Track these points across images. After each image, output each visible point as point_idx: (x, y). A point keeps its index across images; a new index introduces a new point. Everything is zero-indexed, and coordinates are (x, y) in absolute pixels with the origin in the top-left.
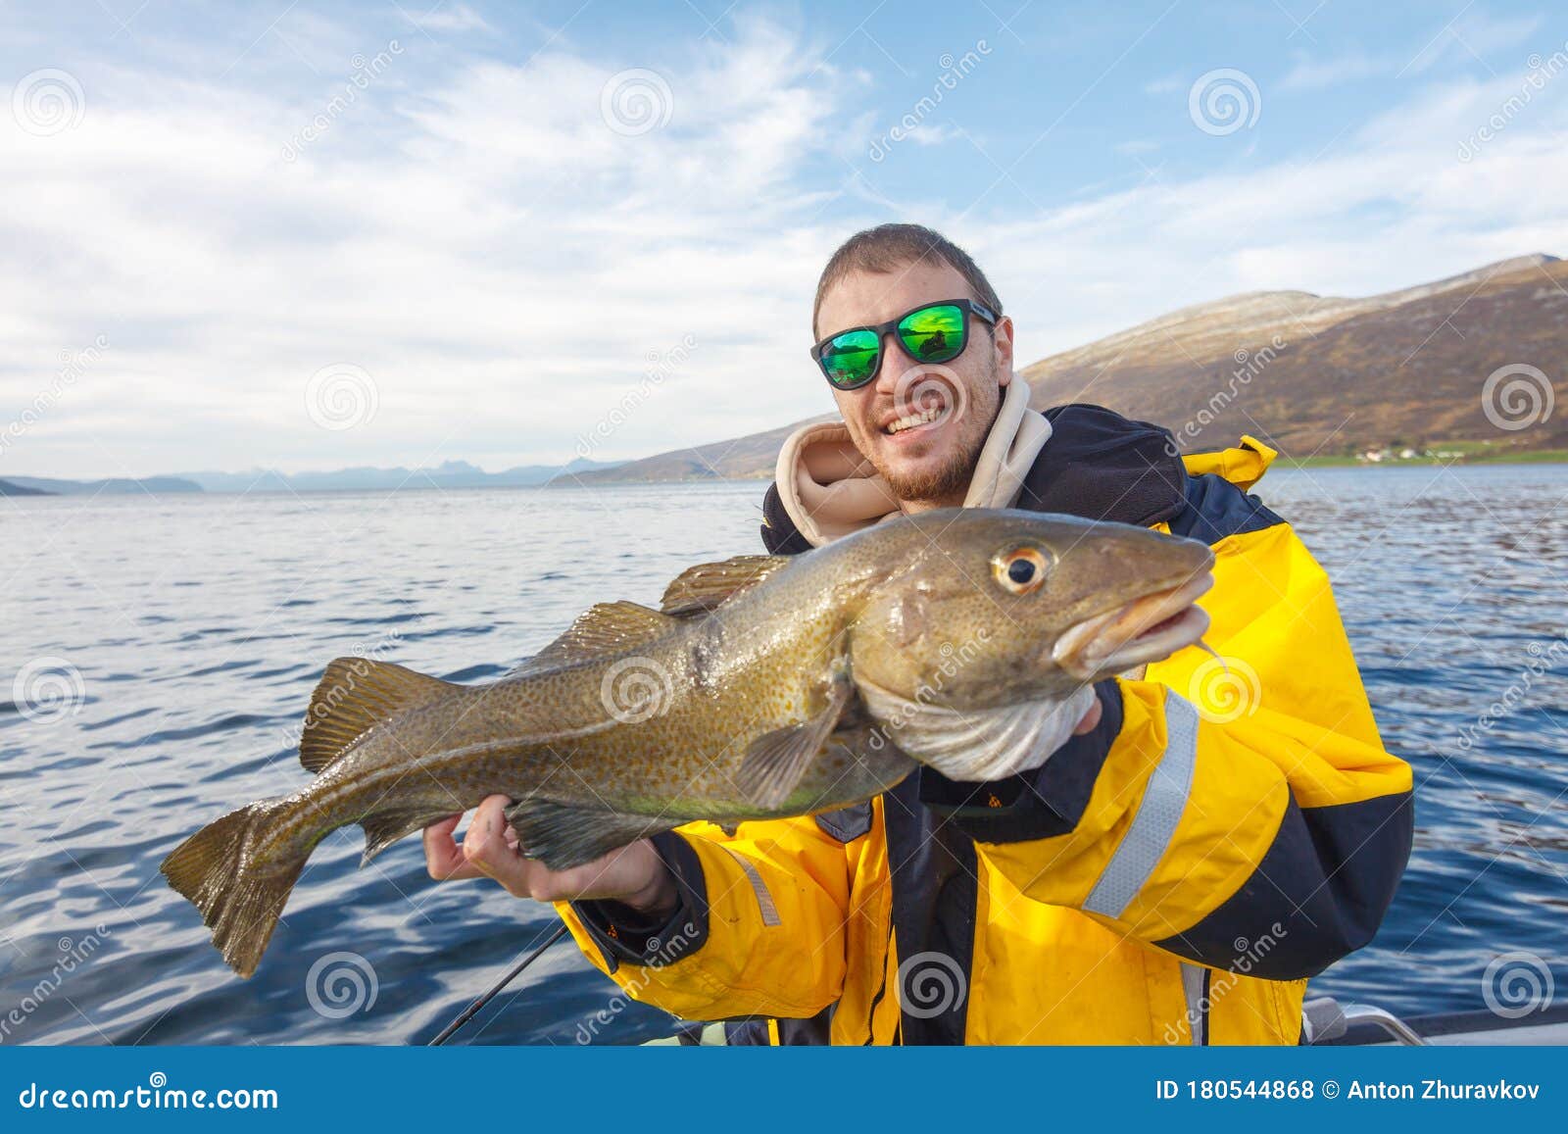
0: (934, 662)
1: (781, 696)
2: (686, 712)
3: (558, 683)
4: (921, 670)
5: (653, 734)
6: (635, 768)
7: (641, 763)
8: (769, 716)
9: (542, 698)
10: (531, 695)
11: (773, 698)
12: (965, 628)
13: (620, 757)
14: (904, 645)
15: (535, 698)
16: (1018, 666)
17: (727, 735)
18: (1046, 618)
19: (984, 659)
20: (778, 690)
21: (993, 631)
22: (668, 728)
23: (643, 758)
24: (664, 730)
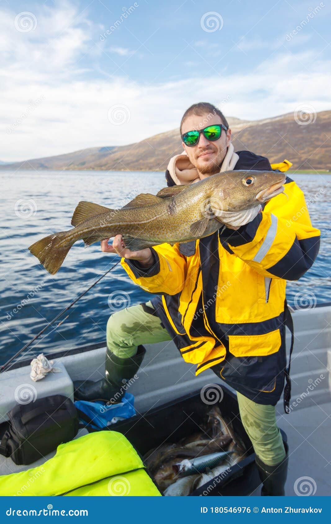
0: (231, 202)
1: (193, 215)
2: (167, 220)
3: (135, 211)
4: (228, 204)
5: (159, 224)
6: (153, 231)
7: (155, 230)
8: (190, 219)
9: (132, 214)
10: (129, 213)
11: (191, 216)
12: (238, 194)
13: (150, 229)
14: (224, 200)
15: (130, 214)
16: (249, 201)
17: (178, 224)
18: (255, 190)
19: (242, 200)
20: (192, 214)
21: (244, 194)
22: (163, 223)
23: (156, 229)
24: (162, 223)
